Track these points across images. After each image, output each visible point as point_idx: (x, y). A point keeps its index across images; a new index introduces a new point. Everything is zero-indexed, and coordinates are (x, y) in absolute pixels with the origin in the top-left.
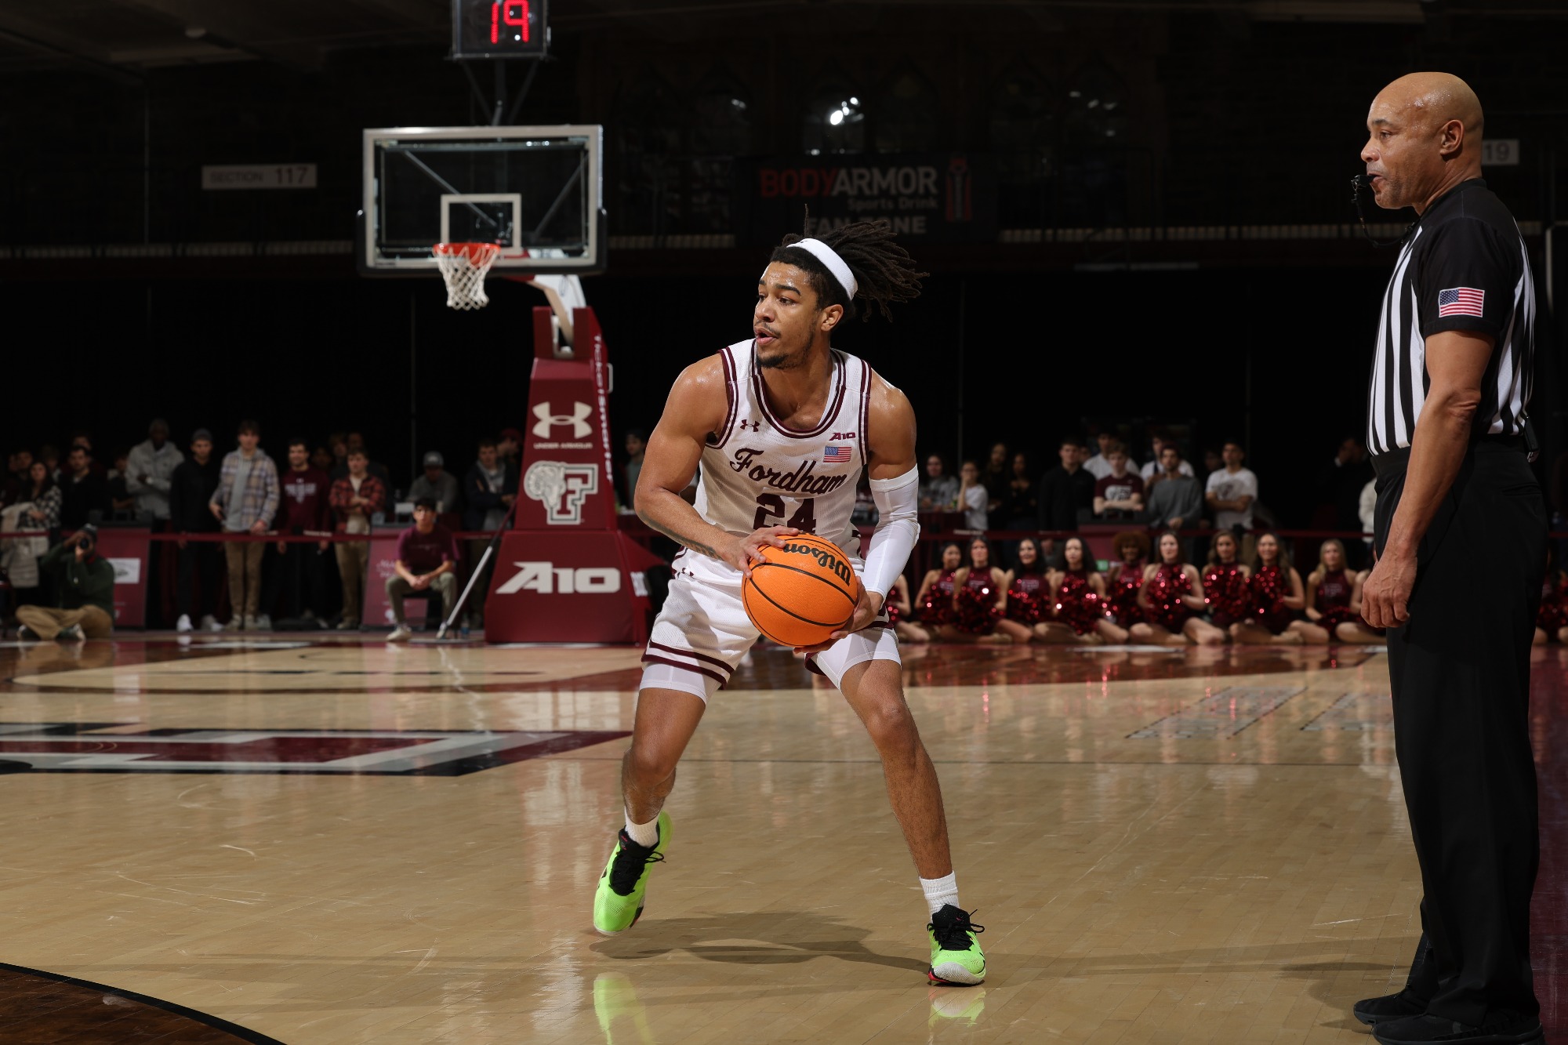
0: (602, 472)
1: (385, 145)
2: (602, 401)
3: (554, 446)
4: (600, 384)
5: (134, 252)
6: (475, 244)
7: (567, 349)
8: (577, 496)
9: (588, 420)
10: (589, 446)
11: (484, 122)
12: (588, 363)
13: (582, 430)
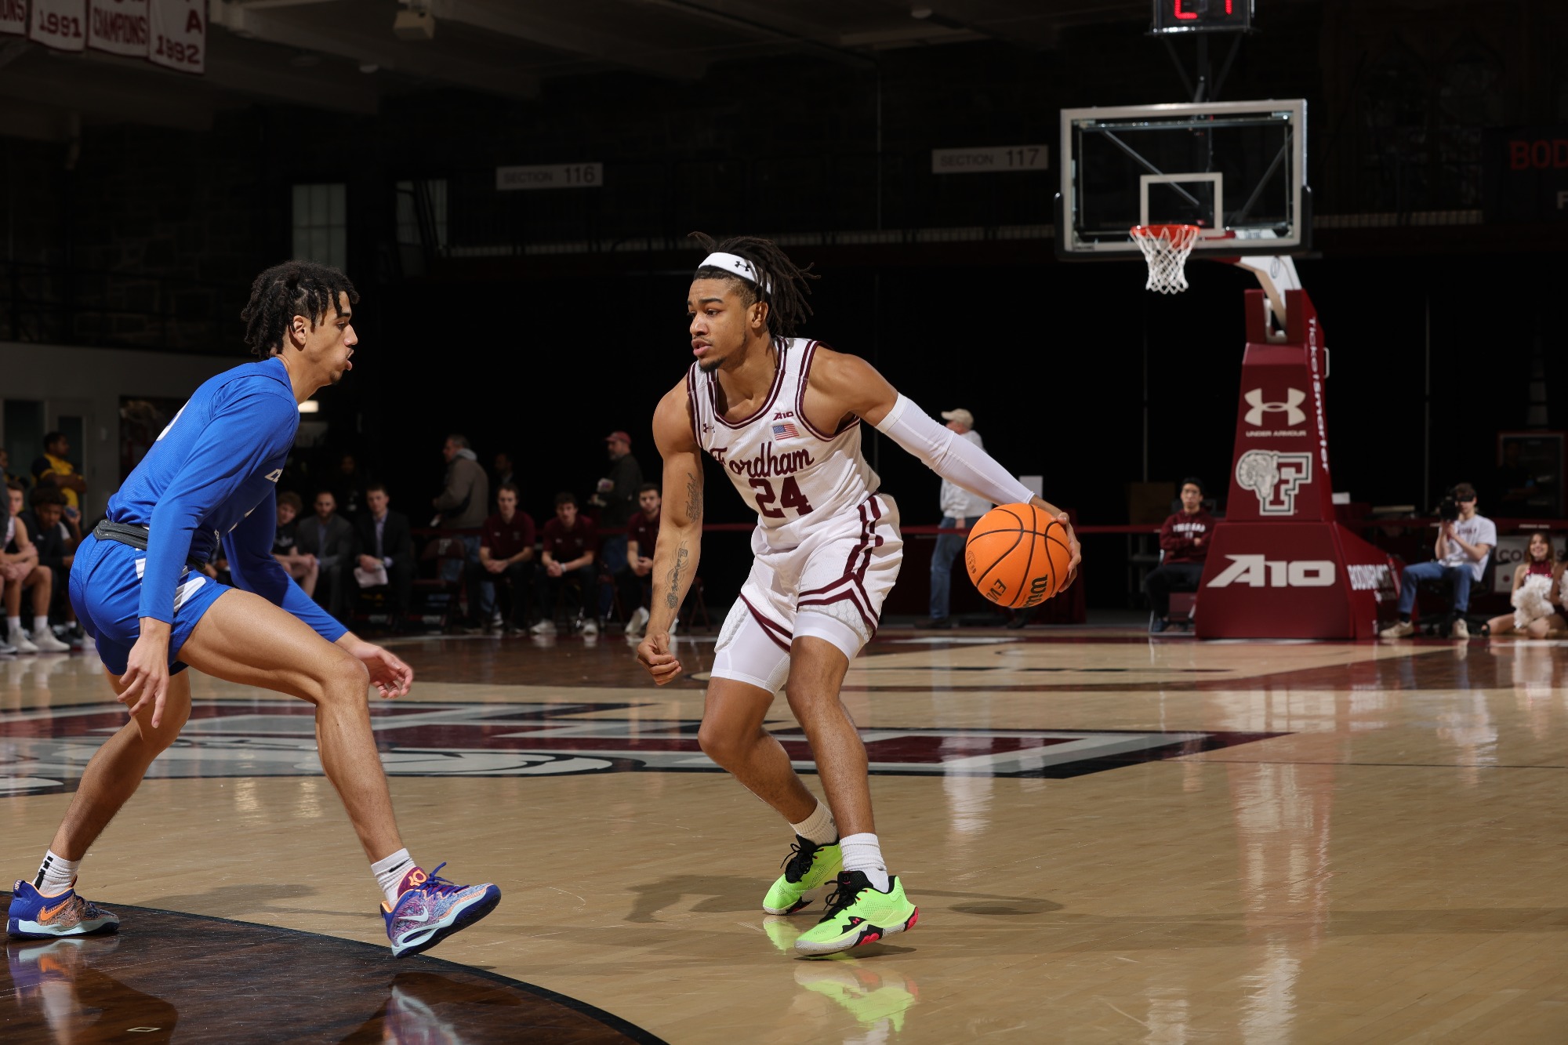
0: (1317, 461)
1: (1083, 125)
2: (1317, 387)
3: (1267, 434)
4: (1315, 369)
5: (864, 238)
6: (1175, 226)
7: (1281, 333)
8: (1291, 486)
9: (1301, 407)
10: (1303, 433)
11: (1188, 99)
12: (1303, 347)
13: (1296, 417)
